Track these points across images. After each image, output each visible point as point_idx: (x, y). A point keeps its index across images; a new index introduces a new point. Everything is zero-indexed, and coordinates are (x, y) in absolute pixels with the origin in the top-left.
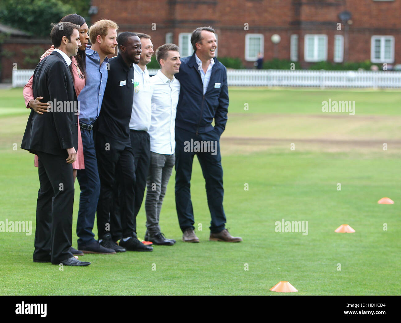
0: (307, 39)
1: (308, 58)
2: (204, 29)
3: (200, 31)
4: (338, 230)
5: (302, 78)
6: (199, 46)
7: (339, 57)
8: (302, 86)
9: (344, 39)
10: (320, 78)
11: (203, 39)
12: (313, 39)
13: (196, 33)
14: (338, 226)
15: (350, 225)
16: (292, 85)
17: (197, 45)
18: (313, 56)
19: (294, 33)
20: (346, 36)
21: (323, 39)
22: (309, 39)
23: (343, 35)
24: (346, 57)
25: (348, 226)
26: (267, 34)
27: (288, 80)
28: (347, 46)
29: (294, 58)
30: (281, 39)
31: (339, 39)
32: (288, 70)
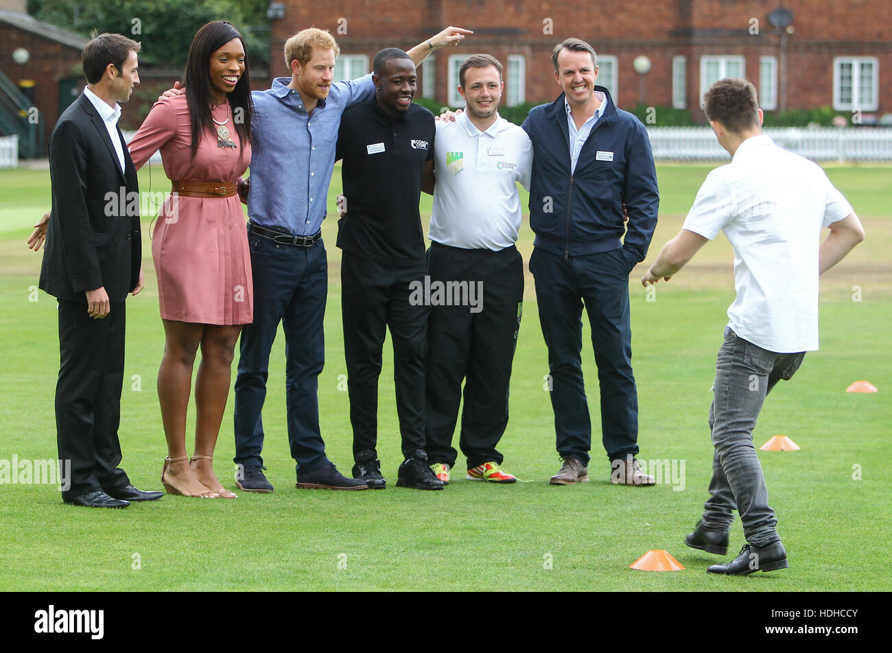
0: (705, 62)
4: (766, 446)
7: (768, 101)
9: (779, 62)
12: (717, 64)
14: (767, 438)
19: (680, 53)
20: (783, 57)
21: (737, 63)
22: (709, 63)
23: (777, 56)
24: (784, 100)
25: (786, 438)
26: (625, 55)
27: (668, 147)
28: (784, 79)
29: (679, 103)
30: (653, 64)
31: (770, 64)
32: (666, 128)
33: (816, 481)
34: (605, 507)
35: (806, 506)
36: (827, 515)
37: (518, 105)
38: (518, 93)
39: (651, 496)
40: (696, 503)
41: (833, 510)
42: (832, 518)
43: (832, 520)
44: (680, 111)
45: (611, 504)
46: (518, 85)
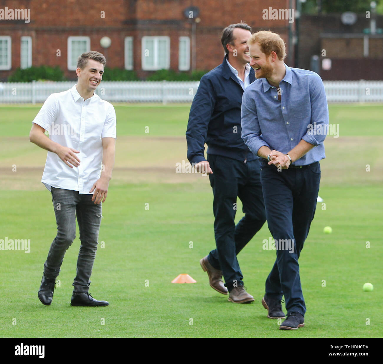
0: (145, 41)
1: (146, 66)
2: (236, 27)
3: (232, 29)
4: (175, 281)
5: (140, 91)
6: (231, 48)
7: (184, 65)
8: (139, 102)
9: (191, 40)
10: (162, 91)
11: (236, 39)
12: (152, 42)
13: (226, 32)
14: (176, 275)
15: (190, 274)
16: (127, 100)
17: (229, 46)
18: (152, 63)
19: (129, 35)
20: (193, 37)
21: (165, 41)
22: (147, 42)
23: (190, 36)
24: (194, 63)
25: (188, 275)
26: (95, 37)
27: (122, 94)
28: (194, 51)
29: (129, 66)
30: (113, 42)
31: (185, 42)
32: (121, 82)
33: (206, 302)
34: (73, 320)
35: (198, 317)
36: (211, 323)
37: (28, 68)
38: (28, 61)
39: (102, 313)
40: (130, 317)
41: (215, 320)
42: (214, 325)
43: (214, 326)
44: (129, 72)
45: (77, 318)
46: (27, 56)
